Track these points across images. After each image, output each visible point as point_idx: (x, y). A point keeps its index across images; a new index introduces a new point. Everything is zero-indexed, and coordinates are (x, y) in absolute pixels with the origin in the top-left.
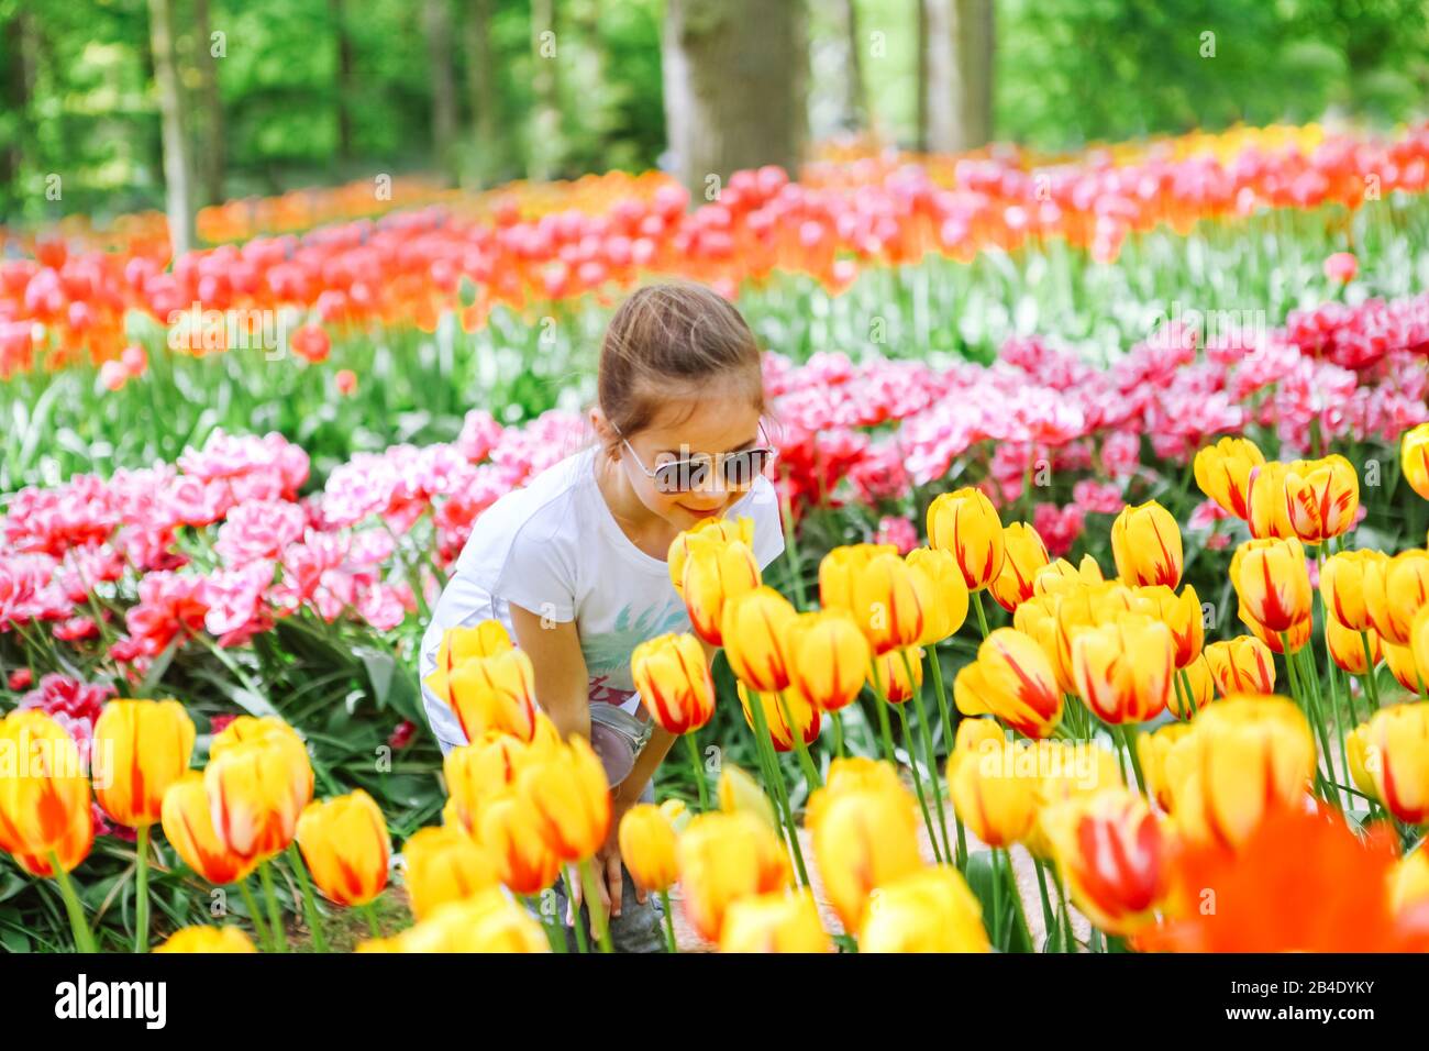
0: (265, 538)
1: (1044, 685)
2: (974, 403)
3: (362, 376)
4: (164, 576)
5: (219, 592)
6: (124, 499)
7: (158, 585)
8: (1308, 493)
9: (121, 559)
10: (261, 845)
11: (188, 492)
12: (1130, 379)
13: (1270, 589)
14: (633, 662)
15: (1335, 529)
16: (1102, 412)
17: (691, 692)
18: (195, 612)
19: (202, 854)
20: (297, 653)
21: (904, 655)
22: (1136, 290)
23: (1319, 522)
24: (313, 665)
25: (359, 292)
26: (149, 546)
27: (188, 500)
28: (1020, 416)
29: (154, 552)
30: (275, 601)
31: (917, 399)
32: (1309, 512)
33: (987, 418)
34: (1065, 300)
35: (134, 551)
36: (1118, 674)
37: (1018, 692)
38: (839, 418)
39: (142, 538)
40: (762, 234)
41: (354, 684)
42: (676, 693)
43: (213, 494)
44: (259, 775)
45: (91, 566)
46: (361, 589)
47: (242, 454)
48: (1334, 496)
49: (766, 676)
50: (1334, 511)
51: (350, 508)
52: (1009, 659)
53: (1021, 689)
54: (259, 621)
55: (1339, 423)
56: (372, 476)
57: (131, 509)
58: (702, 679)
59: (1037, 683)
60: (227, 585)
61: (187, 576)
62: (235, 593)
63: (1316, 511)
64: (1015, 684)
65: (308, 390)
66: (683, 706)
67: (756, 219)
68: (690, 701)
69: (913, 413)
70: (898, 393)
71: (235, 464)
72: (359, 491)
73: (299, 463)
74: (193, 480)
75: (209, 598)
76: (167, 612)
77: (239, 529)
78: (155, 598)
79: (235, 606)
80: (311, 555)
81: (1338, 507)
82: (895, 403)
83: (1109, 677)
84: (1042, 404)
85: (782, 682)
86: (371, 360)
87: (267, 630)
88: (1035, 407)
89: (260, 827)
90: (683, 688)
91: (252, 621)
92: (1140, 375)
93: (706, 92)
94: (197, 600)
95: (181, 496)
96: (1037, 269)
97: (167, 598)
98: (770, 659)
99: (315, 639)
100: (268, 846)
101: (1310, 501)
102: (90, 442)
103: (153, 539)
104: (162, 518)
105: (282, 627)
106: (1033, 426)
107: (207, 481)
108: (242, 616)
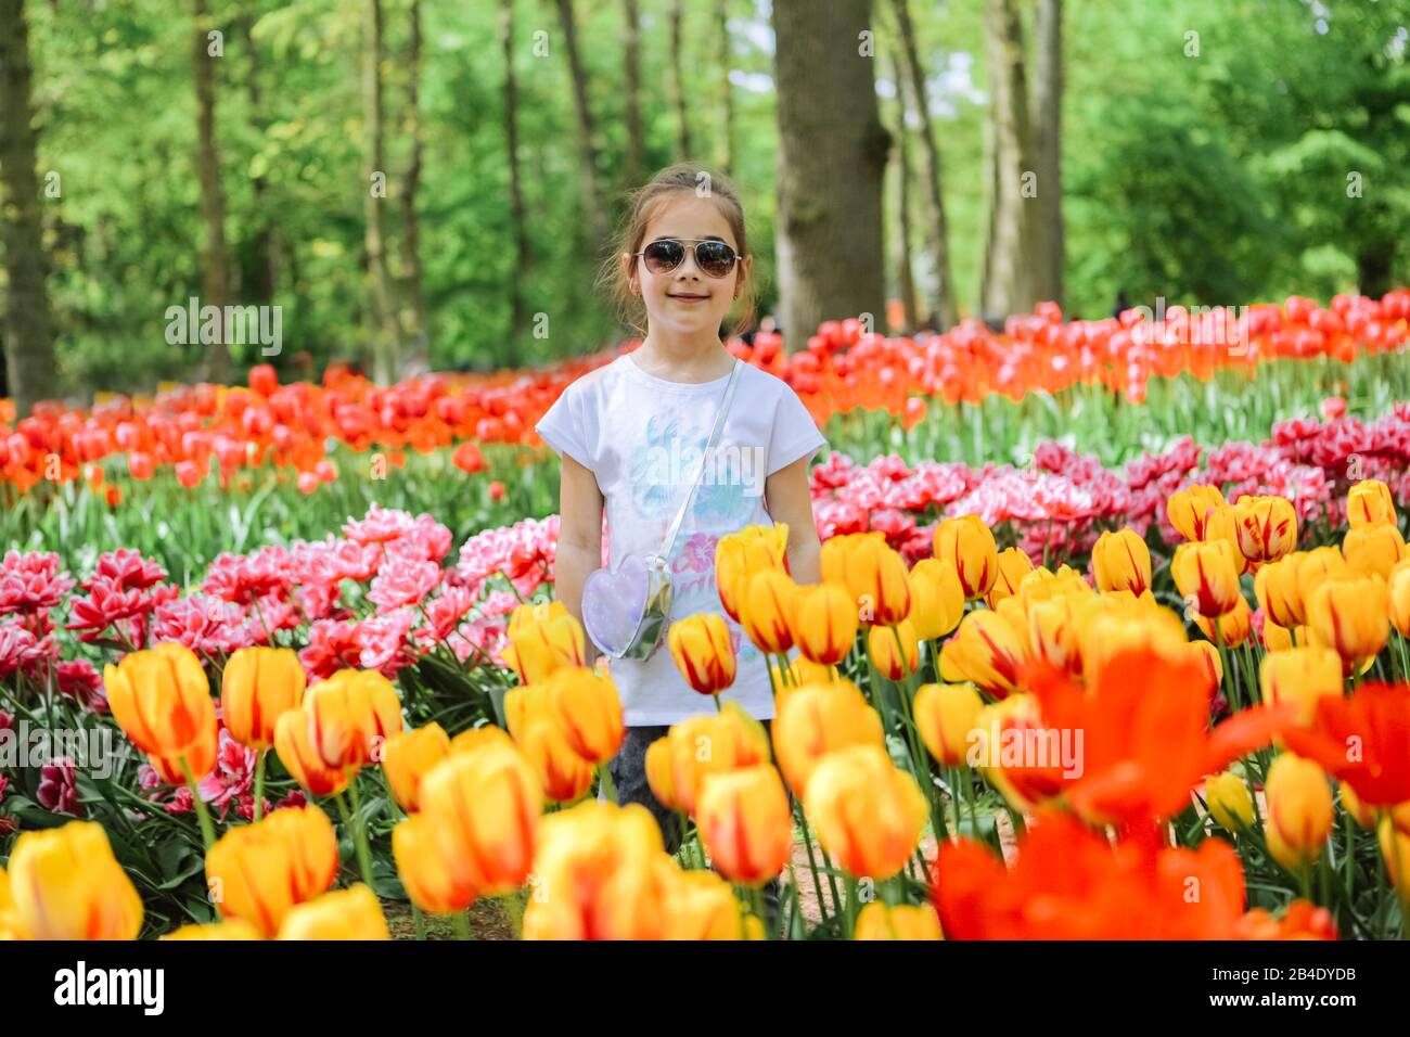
0: (408, 589)
1: (1011, 655)
2: (1002, 490)
3: (512, 486)
4: (330, 623)
5: (372, 633)
6: (302, 563)
7: (324, 629)
8: (1252, 521)
9: (297, 612)
10: (347, 758)
11: (347, 552)
12: (1140, 478)
13: (1204, 581)
14: (670, 632)
15: (1275, 553)
16: (1112, 500)
17: (716, 659)
18: (353, 651)
19: (306, 769)
20: (435, 688)
21: (895, 630)
22: (1160, 424)
23: (1262, 545)
24: (446, 696)
25: (511, 418)
26: (320, 601)
27: (348, 559)
28: (1039, 497)
29: (324, 605)
30: (418, 642)
31: (956, 487)
32: (1254, 536)
33: (1012, 500)
34: (1101, 434)
35: (308, 604)
36: (1065, 637)
37: (990, 660)
38: (888, 500)
39: (313, 593)
40: (843, 374)
41: (480, 712)
42: (704, 660)
43: (368, 554)
44: (346, 699)
45: (272, 615)
46: (491, 638)
47: (393, 521)
48: (1274, 525)
49: (771, 638)
50: (1274, 536)
51: (479, 567)
52: (983, 634)
53: (993, 659)
54: (404, 659)
55: (1309, 512)
56: (497, 541)
57: (305, 571)
58: (726, 649)
59: (1008, 656)
60: (378, 627)
61: (351, 625)
62: (383, 634)
63: (1259, 535)
64: (988, 654)
65: (467, 497)
66: (709, 670)
67: (839, 360)
68: (715, 668)
69: (949, 501)
70: (940, 481)
71: (387, 529)
72: (485, 551)
73: (444, 538)
74: (353, 542)
75: (364, 640)
76: (331, 652)
77: (387, 580)
78: (321, 639)
79: (383, 645)
80: (448, 604)
81: (1278, 533)
82: (937, 490)
83: (1057, 639)
84: (1057, 489)
85: (785, 641)
86: (519, 474)
87: (410, 667)
88: (1052, 491)
89: (346, 743)
90: (709, 656)
91: (395, 658)
92: (1147, 473)
93: (808, 271)
94: (355, 641)
95: (343, 556)
96: (1078, 409)
97: (330, 639)
98: (775, 624)
99: (447, 672)
100: (353, 759)
101: (1254, 527)
102: (290, 538)
103: (324, 595)
104: (328, 573)
105: (423, 664)
106: (1049, 506)
107: (364, 543)
108: (389, 652)
